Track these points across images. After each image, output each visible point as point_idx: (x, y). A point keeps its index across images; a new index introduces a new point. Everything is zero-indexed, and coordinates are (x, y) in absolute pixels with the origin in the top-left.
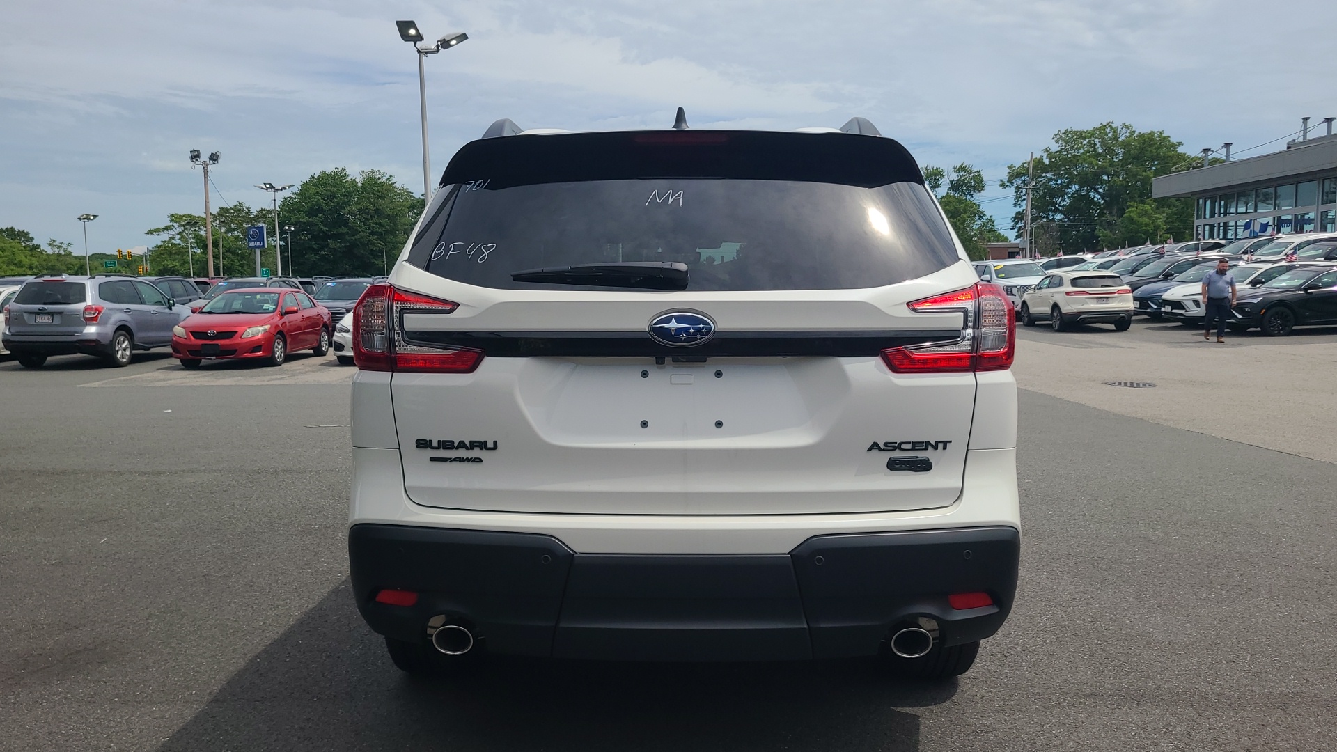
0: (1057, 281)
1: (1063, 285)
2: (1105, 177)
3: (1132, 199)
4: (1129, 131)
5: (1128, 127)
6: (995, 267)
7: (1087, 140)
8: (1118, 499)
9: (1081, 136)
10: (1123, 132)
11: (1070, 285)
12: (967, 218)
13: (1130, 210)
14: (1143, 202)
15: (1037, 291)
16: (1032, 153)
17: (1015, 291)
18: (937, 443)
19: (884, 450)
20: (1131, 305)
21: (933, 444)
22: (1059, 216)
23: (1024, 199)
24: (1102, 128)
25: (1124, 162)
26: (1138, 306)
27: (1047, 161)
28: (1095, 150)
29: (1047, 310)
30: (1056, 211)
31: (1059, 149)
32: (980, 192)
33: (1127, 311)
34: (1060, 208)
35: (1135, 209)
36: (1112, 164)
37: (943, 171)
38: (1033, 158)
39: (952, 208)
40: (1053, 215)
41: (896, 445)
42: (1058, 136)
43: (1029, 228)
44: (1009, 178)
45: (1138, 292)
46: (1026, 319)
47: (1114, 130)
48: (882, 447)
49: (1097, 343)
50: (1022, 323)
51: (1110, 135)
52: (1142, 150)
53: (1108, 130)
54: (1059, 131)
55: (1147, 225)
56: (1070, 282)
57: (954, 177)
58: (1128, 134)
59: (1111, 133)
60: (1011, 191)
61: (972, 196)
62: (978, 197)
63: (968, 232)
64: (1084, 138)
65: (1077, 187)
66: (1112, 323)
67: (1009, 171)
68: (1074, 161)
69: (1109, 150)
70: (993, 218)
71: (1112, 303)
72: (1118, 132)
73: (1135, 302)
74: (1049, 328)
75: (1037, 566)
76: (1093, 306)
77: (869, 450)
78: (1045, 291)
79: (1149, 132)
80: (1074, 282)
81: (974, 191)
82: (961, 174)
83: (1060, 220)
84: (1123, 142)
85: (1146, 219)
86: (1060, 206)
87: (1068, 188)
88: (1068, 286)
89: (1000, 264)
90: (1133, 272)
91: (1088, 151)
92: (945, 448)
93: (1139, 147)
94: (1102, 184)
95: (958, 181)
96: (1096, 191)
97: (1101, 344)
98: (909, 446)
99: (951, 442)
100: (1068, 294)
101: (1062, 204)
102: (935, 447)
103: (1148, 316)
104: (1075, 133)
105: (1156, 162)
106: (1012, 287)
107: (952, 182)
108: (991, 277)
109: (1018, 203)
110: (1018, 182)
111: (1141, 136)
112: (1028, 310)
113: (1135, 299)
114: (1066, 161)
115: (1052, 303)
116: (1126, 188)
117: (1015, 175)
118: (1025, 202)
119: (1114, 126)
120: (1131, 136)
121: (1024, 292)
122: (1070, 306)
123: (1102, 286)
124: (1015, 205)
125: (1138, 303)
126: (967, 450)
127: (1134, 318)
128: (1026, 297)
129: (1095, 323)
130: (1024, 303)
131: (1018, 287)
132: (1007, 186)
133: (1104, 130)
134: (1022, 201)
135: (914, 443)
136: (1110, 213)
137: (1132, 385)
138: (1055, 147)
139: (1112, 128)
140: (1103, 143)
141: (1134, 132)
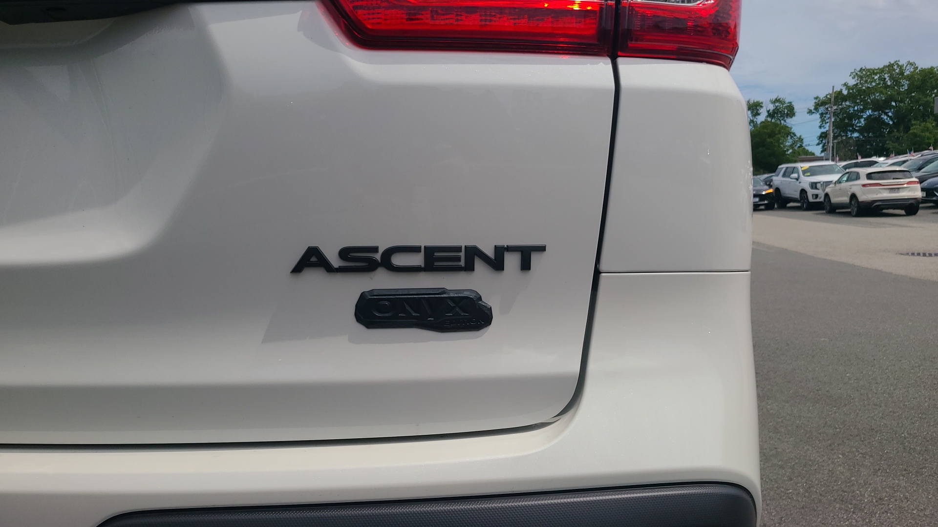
0: (854, 177)
1: (859, 178)
2: (894, 104)
3: (916, 119)
4: (912, 67)
5: (911, 64)
6: (801, 168)
7: (878, 75)
8: (925, 359)
9: (873, 72)
10: (908, 68)
11: (866, 178)
12: (781, 138)
13: (914, 127)
14: (924, 121)
15: (837, 185)
16: (833, 87)
17: (819, 186)
18: (500, 251)
19: (340, 270)
20: (919, 194)
21: (490, 252)
22: (856, 135)
23: (828, 122)
24: (891, 66)
25: (909, 91)
26: (925, 195)
27: (845, 92)
28: (885, 83)
29: (846, 199)
30: (854, 131)
31: (855, 83)
32: (791, 117)
33: (915, 199)
34: (857, 129)
35: (919, 127)
36: (899, 93)
37: (762, 103)
38: (834, 91)
39: (769, 131)
40: (851, 134)
41: (378, 257)
42: (854, 74)
43: (831, 145)
44: (815, 106)
45: (925, 184)
46: (828, 208)
47: (901, 67)
48: (335, 262)
49: (890, 224)
50: (825, 212)
51: (897, 71)
52: (924, 81)
53: (895, 67)
54: (855, 69)
55: (929, 138)
56: (865, 176)
57: (771, 107)
58: (912, 70)
59: (898, 69)
60: (817, 116)
61: (785, 121)
62: (790, 122)
63: (782, 148)
64: (876, 74)
65: (870, 111)
66: (902, 209)
67: (815, 101)
68: (869, 91)
69: (897, 82)
70: (802, 137)
71: (903, 192)
72: (904, 69)
73: (922, 192)
74: (848, 214)
75: (830, 445)
76: (886, 195)
77: (298, 269)
78: (844, 185)
79: (930, 67)
80: (869, 176)
81: (787, 118)
82: (777, 104)
83: (857, 137)
84: (908, 76)
85: (927, 134)
86: (856, 127)
87: (863, 112)
88: (864, 180)
89: (806, 165)
90: (920, 169)
91: (879, 84)
92: (526, 265)
93: (922, 80)
94: (890, 109)
95: (774, 110)
96: (886, 114)
97: (894, 225)
98: (418, 260)
99: (542, 249)
100: (864, 185)
101: (858, 125)
102: (497, 263)
103: (934, 203)
104: (869, 70)
105: (936, 91)
106: (816, 183)
107: (768, 111)
108: (799, 176)
109: (822, 125)
110: (822, 109)
111: (922, 71)
112: (830, 200)
113: (923, 190)
114: (860, 91)
115: (850, 194)
116: (911, 110)
117: (820, 104)
118: (828, 124)
119: (900, 64)
120: (915, 71)
121: (826, 186)
122: (866, 196)
123: (894, 179)
124: (820, 127)
125: (925, 193)
126: (597, 273)
127: (921, 205)
128: (828, 190)
129: (888, 209)
130: (827, 195)
131: (822, 183)
132: (813, 112)
133: (893, 67)
134: (826, 123)
135: (430, 253)
136: (898, 131)
137: (924, 255)
138: (852, 82)
139: (898, 65)
140: (891, 77)
141: (917, 68)
